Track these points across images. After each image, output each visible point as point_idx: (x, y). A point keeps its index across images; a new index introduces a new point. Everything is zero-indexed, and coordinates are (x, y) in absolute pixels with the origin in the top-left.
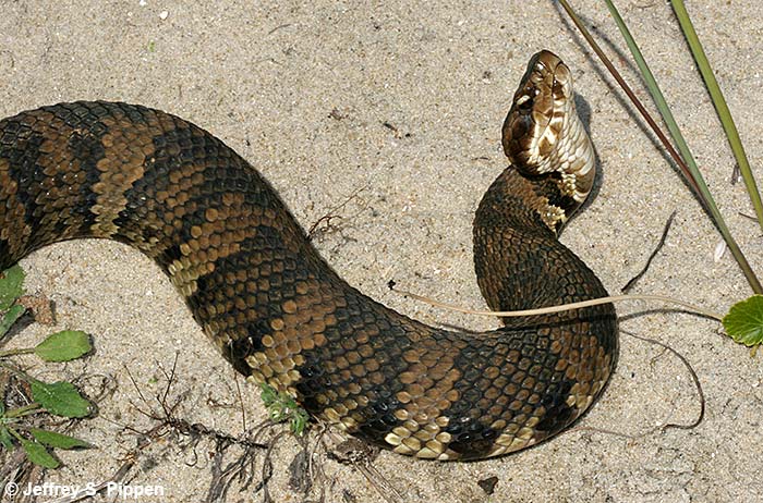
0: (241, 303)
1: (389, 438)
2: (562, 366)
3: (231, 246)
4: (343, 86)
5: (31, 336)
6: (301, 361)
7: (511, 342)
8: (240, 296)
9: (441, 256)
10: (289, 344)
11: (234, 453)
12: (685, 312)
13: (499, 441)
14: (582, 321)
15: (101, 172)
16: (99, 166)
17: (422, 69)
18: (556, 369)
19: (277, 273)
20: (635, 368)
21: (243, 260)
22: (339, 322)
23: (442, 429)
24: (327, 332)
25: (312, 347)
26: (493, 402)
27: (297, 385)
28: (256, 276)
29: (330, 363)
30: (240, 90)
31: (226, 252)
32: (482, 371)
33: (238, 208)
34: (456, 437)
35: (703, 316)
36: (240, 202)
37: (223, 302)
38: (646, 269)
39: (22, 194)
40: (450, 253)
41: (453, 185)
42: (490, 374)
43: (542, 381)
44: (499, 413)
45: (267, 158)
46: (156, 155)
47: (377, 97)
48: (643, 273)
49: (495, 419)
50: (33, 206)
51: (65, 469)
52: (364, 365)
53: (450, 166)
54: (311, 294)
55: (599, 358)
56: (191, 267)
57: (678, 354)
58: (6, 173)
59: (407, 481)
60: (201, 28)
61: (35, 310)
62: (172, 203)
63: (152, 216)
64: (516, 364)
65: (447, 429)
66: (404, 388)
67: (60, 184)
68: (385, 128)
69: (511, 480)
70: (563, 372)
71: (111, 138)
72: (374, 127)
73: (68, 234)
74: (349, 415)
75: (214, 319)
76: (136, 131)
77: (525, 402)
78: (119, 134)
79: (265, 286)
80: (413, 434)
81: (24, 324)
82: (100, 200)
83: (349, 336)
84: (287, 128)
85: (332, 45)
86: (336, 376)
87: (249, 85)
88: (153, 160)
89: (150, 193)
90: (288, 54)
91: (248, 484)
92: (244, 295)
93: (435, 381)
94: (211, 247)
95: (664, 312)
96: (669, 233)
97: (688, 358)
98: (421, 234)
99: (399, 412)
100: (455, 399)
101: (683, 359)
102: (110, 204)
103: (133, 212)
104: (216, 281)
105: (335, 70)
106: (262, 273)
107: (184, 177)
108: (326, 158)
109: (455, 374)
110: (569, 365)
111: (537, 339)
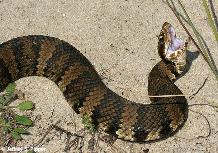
0: (78, 93)
1: (117, 133)
2: (169, 115)
3: (76, 76)
4: (114, 38)
5: (17, 102)
6: (93, 109)
7: (154, 107)
8: (78, 90)
9: (138, 86)
10: (90, 104)
11: (73, 138)
12: (207, 105)
13: (148, 135)
14: (176, 103)
15: (40, 55)
16: (39, 53)
17: (139, 34)
18: (167, 116)
19: (88, 84)
20: (192, 120)
21: (79, 80)
22: (105, 98)
23: (132, 130)
24: (101, 101)
25: (97, 105)
26: (148, 124)
27: (92, 117)
28: (82, 85)
29: (101, 110)
30: (84, 37)
31: (74, 78)
32: (145, 114)
33: (79, 66)
34: (136, 133)
35: (213, 106)
36: (79, 64)
37: (73, 92)
38: (197, 92)
39: (17, 60)
40: (141, 85)
41: (144, 67)
42: (147, 115)
43: (162, 119)
44: (149, 127)
45: (90, 57)
46: (56, 51)
47: (125, 41)
48: (196, 93)
49: (148, 128)
50: (19, 64)
51: (23, 140)
52: (111, 111)
53: (143, 61)
54: (97, 90)
55: (180, 114)
56: (64, 83)
57: (204, 117)
58: (12, 53)
59: (123, 149)
60: (75, 19)
61: (18, 95)
62: (60, 65)
63: (54, 68)
64: (155, 113)
65: (134, 131)
66: (122, 118)
67: (28, 58)
68: (126, 50)
69: (153, 150)
70: (169, 117)
71: (43, 45)
72: (123, 50)
73: (30, 74)
74: (106, 125)
75: (70, 97)
76: (51, 44)
77: (157, 124)
78: (46, 44)
79: (85, 88)
80: (124, 132)
81: (15, 99)
82: (39, 64)
83: (107, 102)
84: (97, 48)
85: (113, 26)
86: (103, 114)
87: (87, 36)
88: (55, 52)
89: (54, 62)
90: (100, 28)
91: (76, 148)
92: (79, 90)
93: (131, 116)
94: (70, 77)
95: (202, 105)
96: (206, 83)
97: (207, 118)
98: (133, 79)
99: (120, 125)
100: (136, 122)
101: (205, 118)
102: (42, 65)
103: (49, 67)
104: (71, 86)
105: (113, 33)
106: (84, 84)
107: (64, 57)
108: (108, 58)
109: (137, 115)
110: (171, 115)
111: (162, 107)
